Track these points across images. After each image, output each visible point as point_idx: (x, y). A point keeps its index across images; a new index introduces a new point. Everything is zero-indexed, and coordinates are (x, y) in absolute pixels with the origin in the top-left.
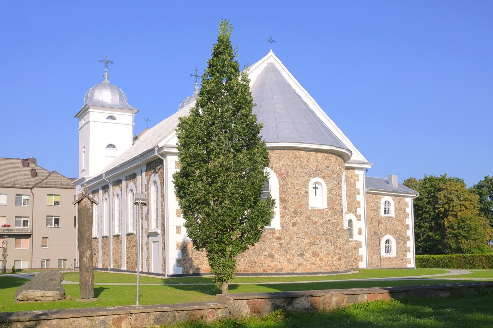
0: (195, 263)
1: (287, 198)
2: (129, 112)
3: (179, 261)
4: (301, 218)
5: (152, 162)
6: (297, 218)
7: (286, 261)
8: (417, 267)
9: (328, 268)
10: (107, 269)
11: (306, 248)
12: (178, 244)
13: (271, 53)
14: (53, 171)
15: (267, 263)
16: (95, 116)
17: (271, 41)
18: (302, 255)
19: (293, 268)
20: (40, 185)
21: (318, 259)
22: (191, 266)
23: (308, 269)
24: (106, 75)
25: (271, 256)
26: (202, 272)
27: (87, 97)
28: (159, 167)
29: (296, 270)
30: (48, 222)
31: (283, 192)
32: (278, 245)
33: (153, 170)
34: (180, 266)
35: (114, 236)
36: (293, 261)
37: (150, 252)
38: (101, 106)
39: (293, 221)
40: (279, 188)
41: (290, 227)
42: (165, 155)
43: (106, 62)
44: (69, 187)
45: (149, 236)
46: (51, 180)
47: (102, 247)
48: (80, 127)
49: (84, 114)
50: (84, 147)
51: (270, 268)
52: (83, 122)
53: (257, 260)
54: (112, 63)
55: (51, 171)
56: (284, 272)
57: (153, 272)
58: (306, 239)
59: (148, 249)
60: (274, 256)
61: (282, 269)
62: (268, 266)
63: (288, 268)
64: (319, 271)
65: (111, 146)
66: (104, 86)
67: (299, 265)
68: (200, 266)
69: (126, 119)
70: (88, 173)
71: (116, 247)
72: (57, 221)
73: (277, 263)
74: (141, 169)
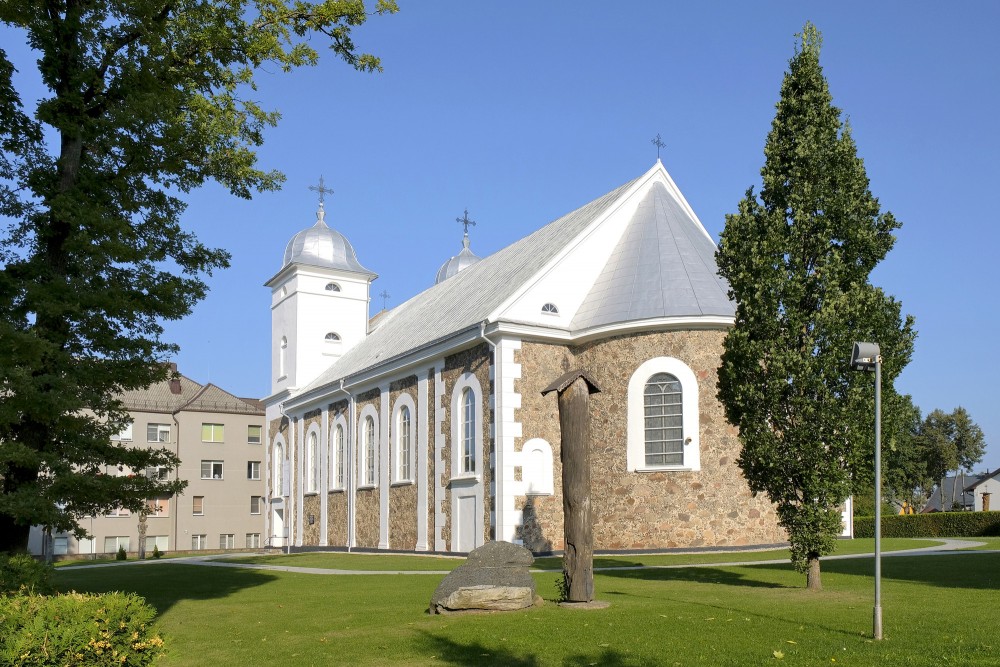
0: (545, 532)
1: (712, 415)
2: (364, 279)
3: (519, 529)
4: (734, 450)
5: (462, 353)
6: (728, 450)
7: (708, 525)
8: (855, 537)
9: (771, 537)
10: (346, 549)
11: (740, 503)
12: (517, 500)
13: (659, 165)
14: (209, 385)
15: (677, 529)
16: (306, 282)
17: (659, 143)
18: (733, 515)
19: (720, 537)
20: (190, 407)
21: (758, 521)
22: (539, 539)
23: (743, 539)
24: (322, 213)
25: (684, 517)
26: (554, 548)
27: (290, 251)
28: (479, 361)
29: (724, 541)
30: (204, 472)
31: (706, 405)
32: (697, 498)
33: (462, 368)
34: (521, 538)
35: (360, 490)
36: (721, 525)
37: (453, 515)
38: (317, 265)
39: (721, 456)
40: (700, 397)
41: (716, 466)
42: (498, 337)
43: (322, 190)
44: (238, 410)
45: (449, 487)
46: (208, 398)
47: (329, 509)
48: (274, 304)
49: (287, 278)
50: (285, 338)
51: (681, 539)
52: (282, 294)
53: (657, 525)
54: (331, 192)
55: (205, 384)
56: (704, 545)
57: (459, 551)
58: (741, 487)
59: (448, 510)
60: (689, 517)
61: (702, 540)
62: (678, 535)
63: (711, 538)
64: (759, 542)
65: (333, 336)
66: (320, 231)
67: (730, 532)
68: (551, 538)
69: (357, 289)
70: (294, 384)
71: (364, 508)
72: (218, 470)
73: (693, 529)
74: (431, 366)
